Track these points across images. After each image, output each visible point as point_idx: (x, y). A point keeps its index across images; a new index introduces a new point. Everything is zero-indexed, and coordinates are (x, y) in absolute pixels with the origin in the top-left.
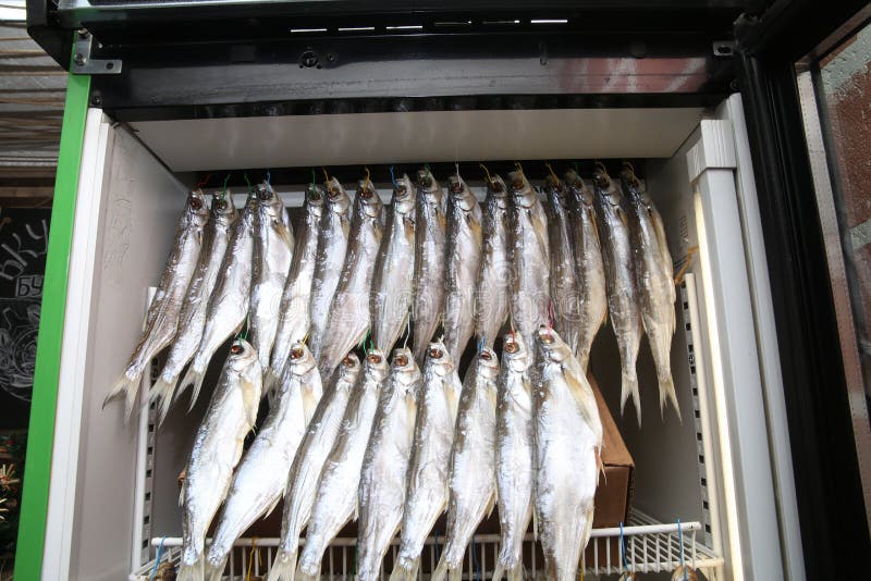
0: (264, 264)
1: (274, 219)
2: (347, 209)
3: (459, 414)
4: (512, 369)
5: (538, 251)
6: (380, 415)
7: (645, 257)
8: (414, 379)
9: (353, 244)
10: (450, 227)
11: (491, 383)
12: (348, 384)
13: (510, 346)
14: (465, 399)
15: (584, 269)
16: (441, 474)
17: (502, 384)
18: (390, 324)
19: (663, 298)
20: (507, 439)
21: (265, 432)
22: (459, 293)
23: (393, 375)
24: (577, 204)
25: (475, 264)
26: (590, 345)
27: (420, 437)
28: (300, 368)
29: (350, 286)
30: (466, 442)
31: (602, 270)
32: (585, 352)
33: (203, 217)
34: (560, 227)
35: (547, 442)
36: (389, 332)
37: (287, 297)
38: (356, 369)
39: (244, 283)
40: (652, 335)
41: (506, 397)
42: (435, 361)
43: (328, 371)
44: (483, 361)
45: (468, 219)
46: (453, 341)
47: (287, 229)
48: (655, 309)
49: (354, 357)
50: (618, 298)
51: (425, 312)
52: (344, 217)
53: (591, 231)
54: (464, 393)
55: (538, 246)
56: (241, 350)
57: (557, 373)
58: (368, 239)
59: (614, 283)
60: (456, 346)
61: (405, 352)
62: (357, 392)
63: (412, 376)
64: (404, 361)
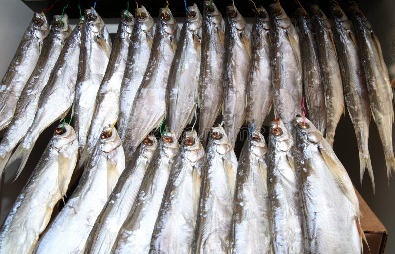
0: (87, 66)
1: (96, 34)
2: (152, 28)
3: (237, 187)
4: (278, 149)
5: (293, 60)
6: (170, 188)
7: (371, 66)
8: (200, 157)
9: (154, 53)
10: (228, 42)
11: (261, 160)
12: (146, 160)
13: (276, 130)
14: (241, 173)
15: (328, 74)
16: (223, 244)
17: (270, 161)
18: (181, 113)
19: (385, 96)
20: (279, 210)
21: (72, 201)
22: (235, 90)
23: (182, 153)
24: (320, 28)
25: (246, 69)
26: (334, 130)
27: (204, 207)
28: (108, 146)
29: (151, 84)
30: (244, 212)
31: (339, 75)
32: (332, 135)
33: (43, 32)
34: (308, 43)
35: (315, 213)
36: (180, 118)
37: (103, 91)
38: (153, 148)
39: (71, 81)
40: (380, 123)
41: (276, 173)
42: (217, 142)
43: (131, 148)
44: (254, 142)
45: (241, 36)
46: (230, 126)
47: (107, 43)
48: (380, 104)
49: (152, 138)
50: (352, 96)
51: (209, 104)
52: (149, 34)
53: (331, 46)
54: (240, 168)
55: (293, 57)
56: (63, 131)
57: (315, 152)
58: (166, 50)
59: (349, 84)
60: (232, 130)
61: (193, 135)
62: (152, 167)
63: (198, 154)
64: (191, 142)
